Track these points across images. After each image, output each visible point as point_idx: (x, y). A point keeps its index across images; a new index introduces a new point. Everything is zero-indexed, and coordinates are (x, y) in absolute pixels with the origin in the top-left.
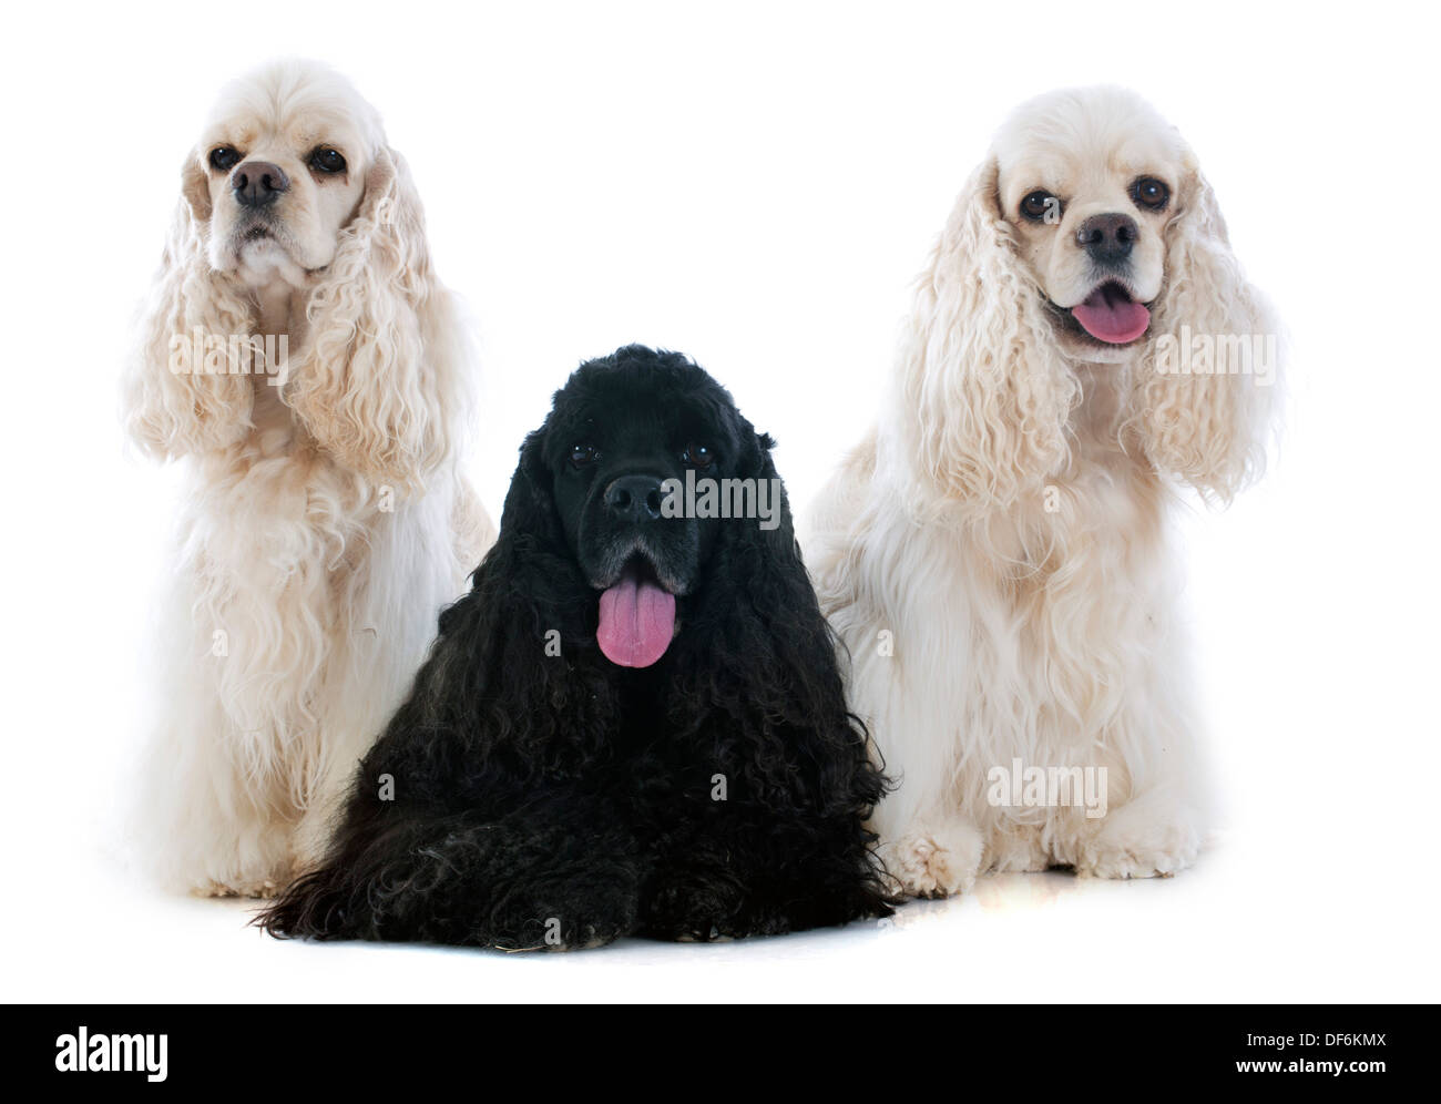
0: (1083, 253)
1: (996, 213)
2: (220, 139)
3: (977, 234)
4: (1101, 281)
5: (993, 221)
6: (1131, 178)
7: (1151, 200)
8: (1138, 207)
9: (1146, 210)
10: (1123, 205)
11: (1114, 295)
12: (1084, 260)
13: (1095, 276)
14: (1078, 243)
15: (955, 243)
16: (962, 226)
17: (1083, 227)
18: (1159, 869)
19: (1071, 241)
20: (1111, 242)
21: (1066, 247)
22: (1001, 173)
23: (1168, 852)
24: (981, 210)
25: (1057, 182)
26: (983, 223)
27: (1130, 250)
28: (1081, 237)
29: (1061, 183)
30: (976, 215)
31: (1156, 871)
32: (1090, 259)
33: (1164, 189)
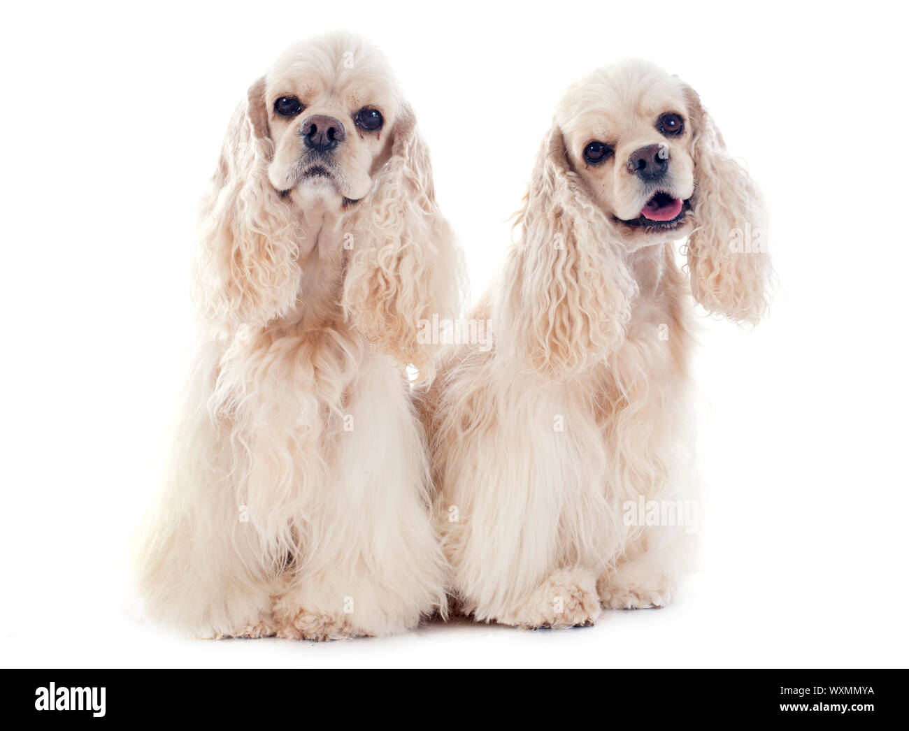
0: (635, 177)
1: (567, 166)
2: (288, 90)
3: (553, 183)
4: (651, 194)
5: (565, 172)
6: (655, 118)
7: (672, 129)
8: (665, 136)
9: (671, 137)
10: (655, 138)
11: (662, 200)
12: (637, 181)
13: (645, 192)
14: (630, 171)
15: (538, 190)
16: (542, 177)
17: (631, 160)
18: (654, 603)
19: (624, 171)
20: (652, 167)
21: (622, 176)
22: (564, 136)
23: (661, 592)
24: (554, 166)
25: (603, 134)
26: (557, 175)
27: (667, 167)
28: (631, 167)
29: (606, 134)
30: (551, 170)
31: (652, 604)
32: (641, 180)
33: (679, 118)
